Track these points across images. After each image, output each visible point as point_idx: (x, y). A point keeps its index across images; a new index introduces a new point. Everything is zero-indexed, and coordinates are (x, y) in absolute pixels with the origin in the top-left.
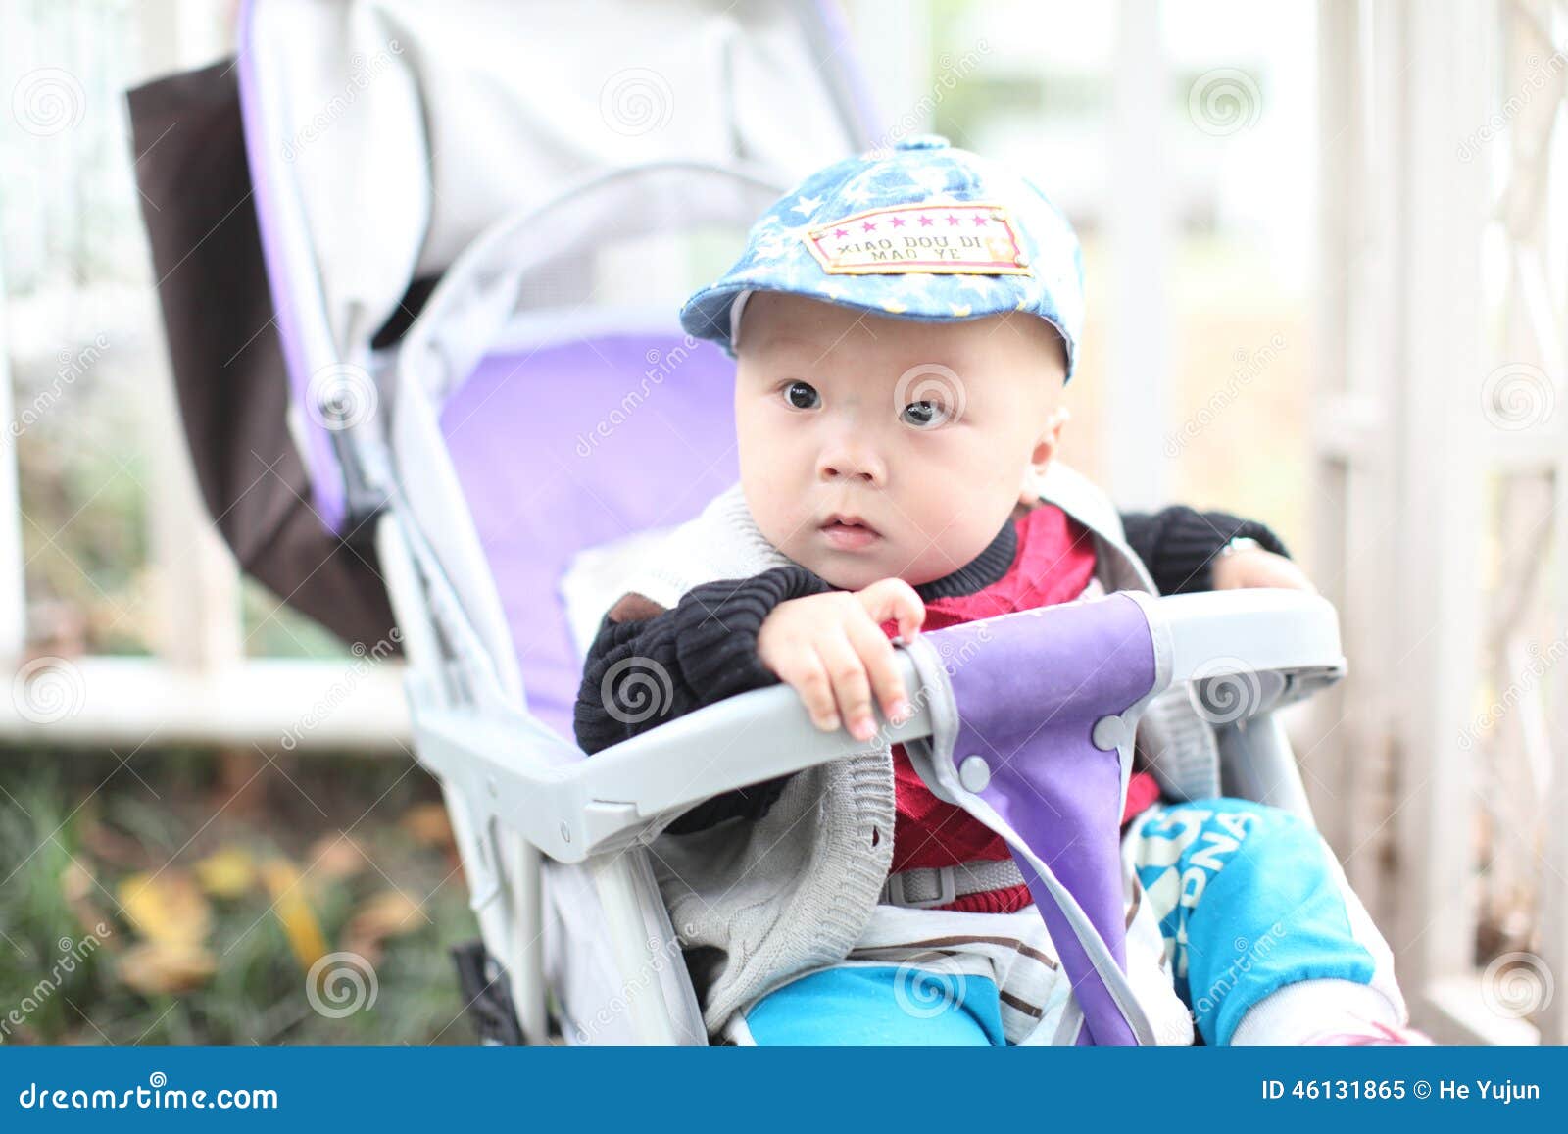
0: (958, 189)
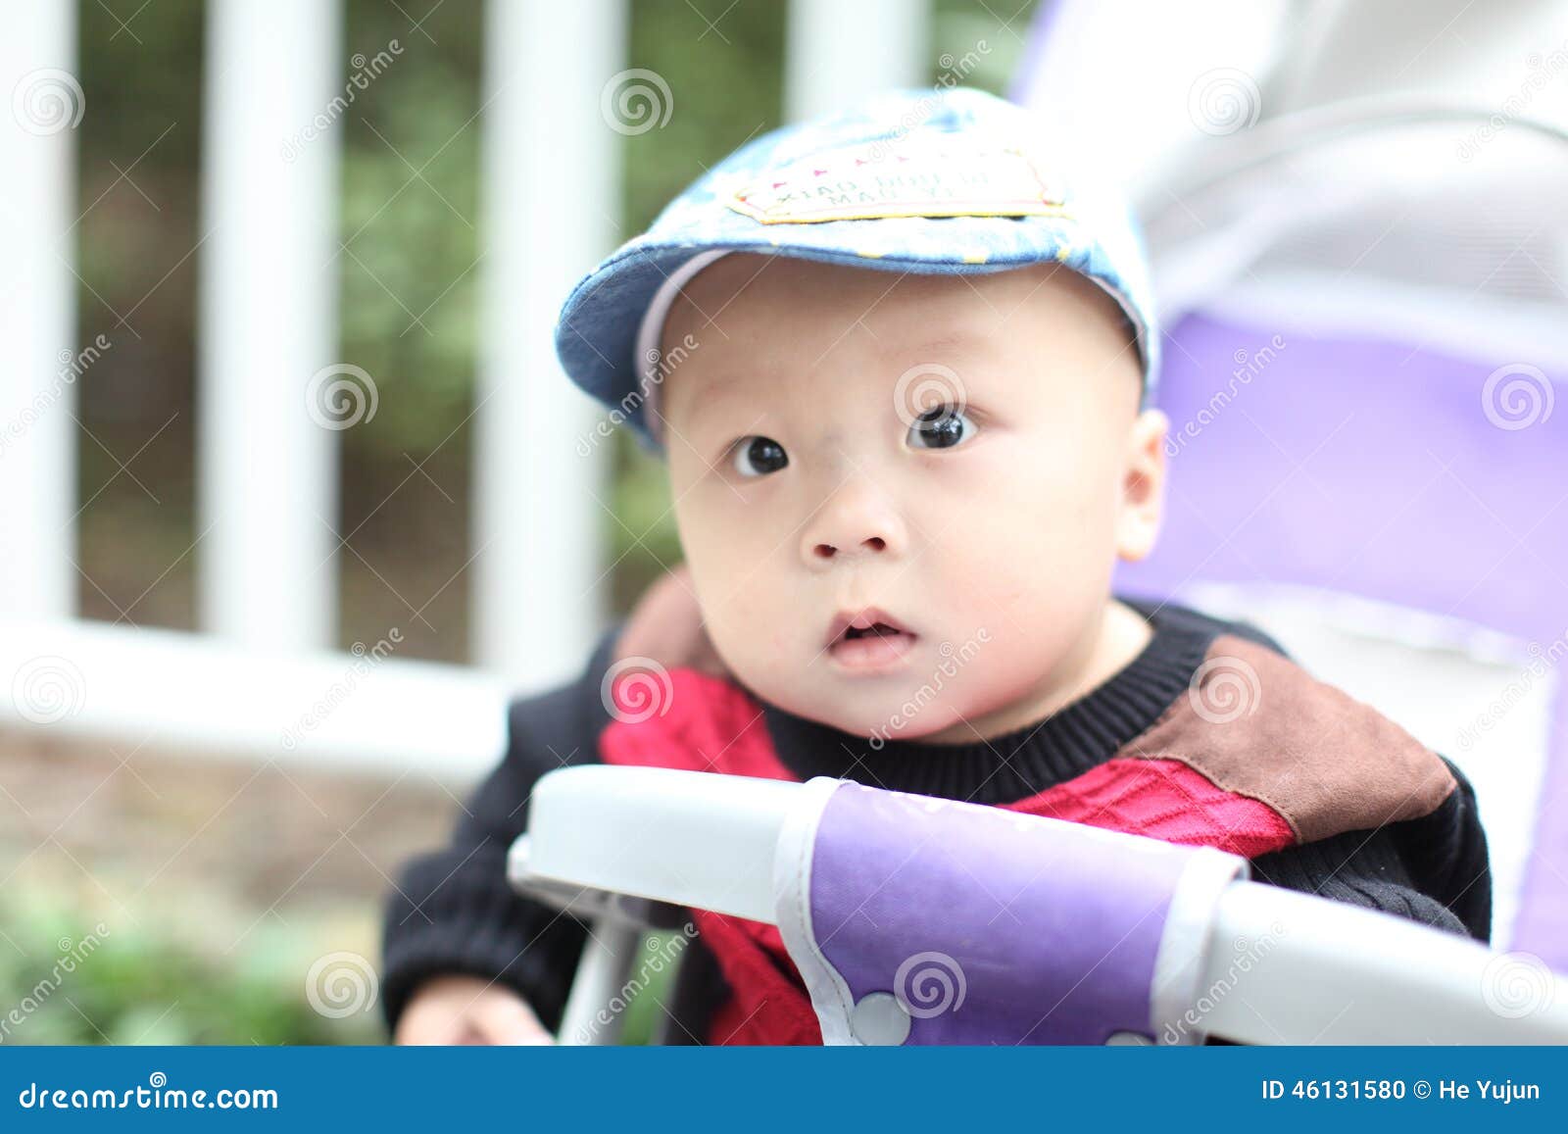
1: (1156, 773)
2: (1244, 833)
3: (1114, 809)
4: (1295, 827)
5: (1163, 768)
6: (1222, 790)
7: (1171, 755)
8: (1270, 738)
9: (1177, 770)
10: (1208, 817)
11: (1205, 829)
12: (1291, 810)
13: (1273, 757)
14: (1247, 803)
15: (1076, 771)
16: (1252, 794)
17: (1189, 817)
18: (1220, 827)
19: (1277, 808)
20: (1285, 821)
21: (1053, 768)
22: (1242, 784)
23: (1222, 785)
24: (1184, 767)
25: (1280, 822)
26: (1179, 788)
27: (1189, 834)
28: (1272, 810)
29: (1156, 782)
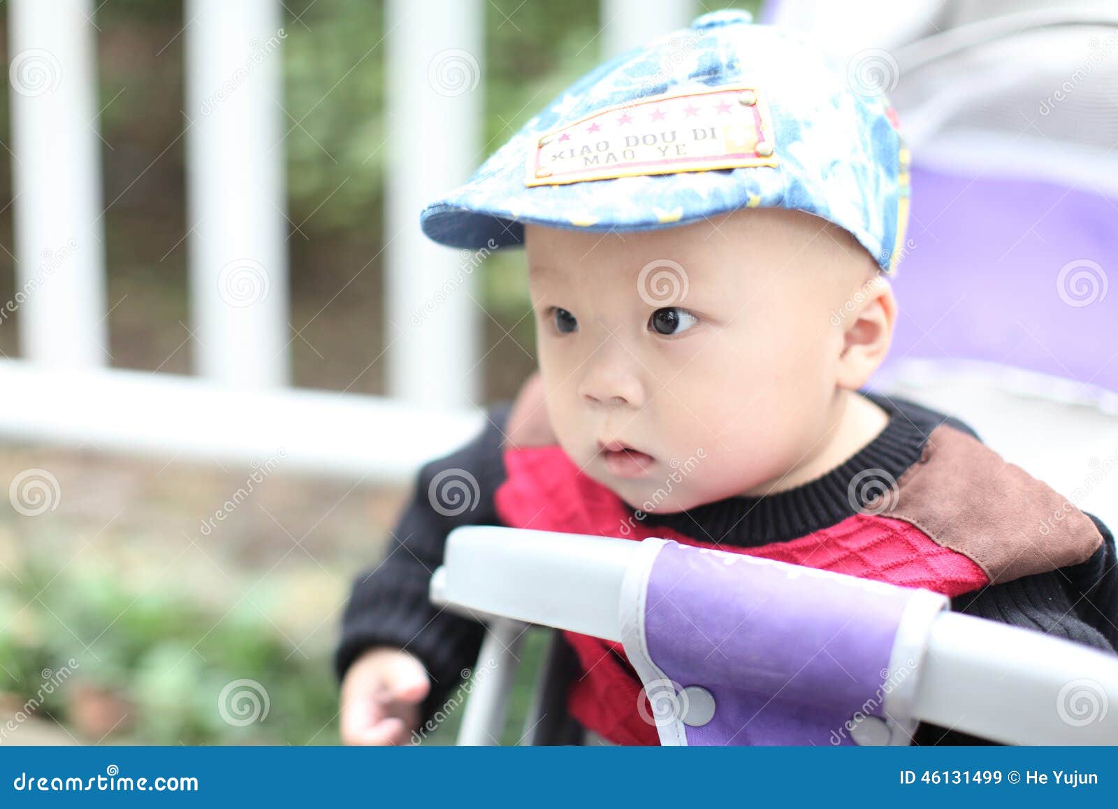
0: (709, 73)
1: (892, 530)
2: (954, 579)
3: (861, 554)
4: (990, 575)
5: (897, 526)
6: (939, 546)
7: (903, 517)
8: (974, 507)
9: (908, 529)
10: (928, 566)
11: (925, 576)
12: (987, 563)
13: (975, 522)
14: (956, 557)
15: (834, 521)
16: (960, 550)
17: (915, 565)
18: (937, 575)
19: (978, 561)
20: (982, 570)
21: (817, 516)
22: (954, 541)
23: (938, 542)
24: (913, 527)
25: (980, 571)
26: (908, 543)
27: (916, 579)
28: (974, 563)
29: (892, 536)
